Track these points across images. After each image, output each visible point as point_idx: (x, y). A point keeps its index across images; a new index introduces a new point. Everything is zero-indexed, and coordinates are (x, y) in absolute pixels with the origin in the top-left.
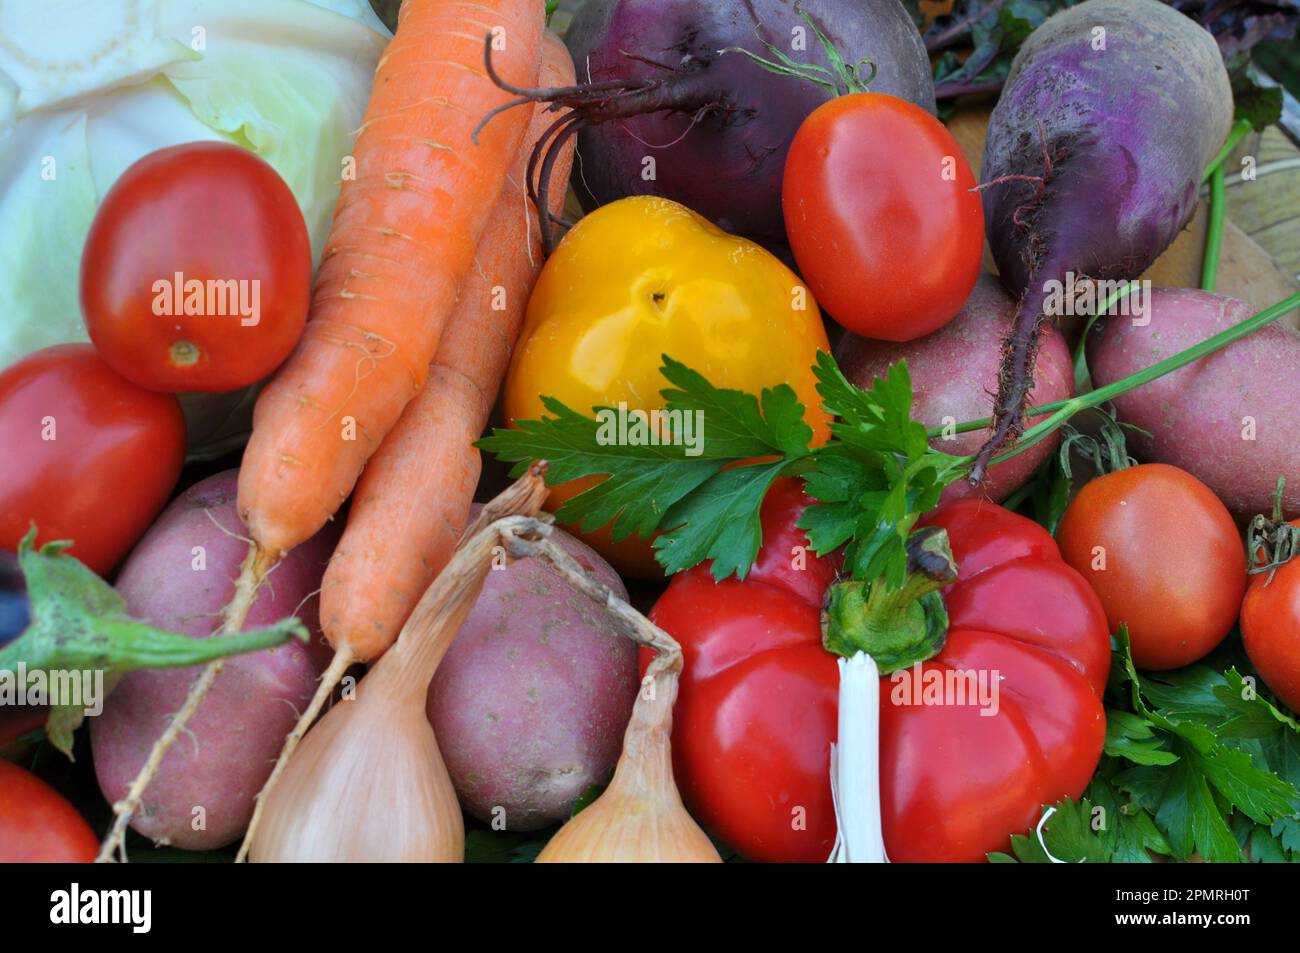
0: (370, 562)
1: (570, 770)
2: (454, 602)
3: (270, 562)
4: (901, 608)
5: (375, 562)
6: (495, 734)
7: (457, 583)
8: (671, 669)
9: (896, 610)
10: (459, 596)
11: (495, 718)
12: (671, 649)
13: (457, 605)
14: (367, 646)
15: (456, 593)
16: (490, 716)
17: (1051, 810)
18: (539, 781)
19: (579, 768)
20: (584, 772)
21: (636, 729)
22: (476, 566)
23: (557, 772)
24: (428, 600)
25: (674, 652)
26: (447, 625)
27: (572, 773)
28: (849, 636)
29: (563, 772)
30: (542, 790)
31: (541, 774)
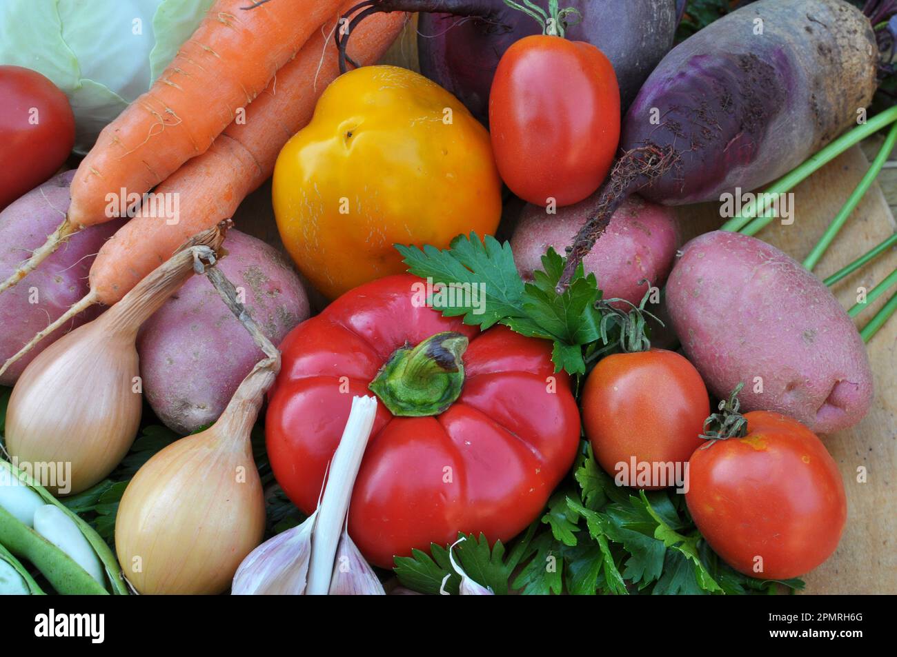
0: (123, 248)
1: (203, 408)
2: (158, 286)
3: (73, 230)
4: (421, 377)
5: (126, 249)
6: (168, 371)
7: (163, 275)
8: (269, 368)
9: (419, 378)
10: (162, 283)
11: (171, 362)
12: (271, 356)
13: (160, 288)
14: (105, 296)
15: (161, 281)
16: (169, 359)
17: (463, 538)
18: (185, 408)
19: (209, 408)
20: (212, 412)
21: (237, 397)
22: (175, 269)
23: (195, 406)
24: (145, 281)
25: (272, 358)
26: (152, 298)
27: (205, 410)
28: (390, 384)
29: (199, 407)
30: (186, 414)
31: (186, 405)
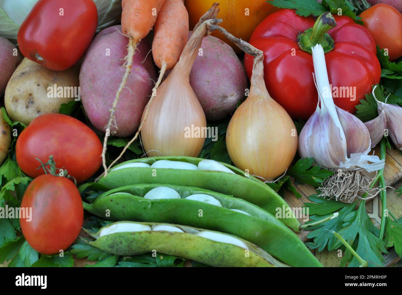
0: (168, 38)
1: (233, 95)
2: (195, 47)
3: (136, 43)
4: (322, 36)
5: (170, 38)
6: (209, 87)
7: (195, 41)
8: (261, 59)
9: (321, 37)
10: (196, 44)
11: (209, 82)
12: (261, 53)
13: (196, 47)
14: (171, 62)
16: (207, 82)
17: (376, 86)
18: (224, 100)
19: (235, 94)
20: (237, 95)
21: (254, 77)
22: (200, 35)
23: (229, 96)
24: (187, 47)
25: (261, 54)
27: (234, 96)
28: (308, 47)
29: (231, 96)
30: (226, 102)
31: (225, 97)
